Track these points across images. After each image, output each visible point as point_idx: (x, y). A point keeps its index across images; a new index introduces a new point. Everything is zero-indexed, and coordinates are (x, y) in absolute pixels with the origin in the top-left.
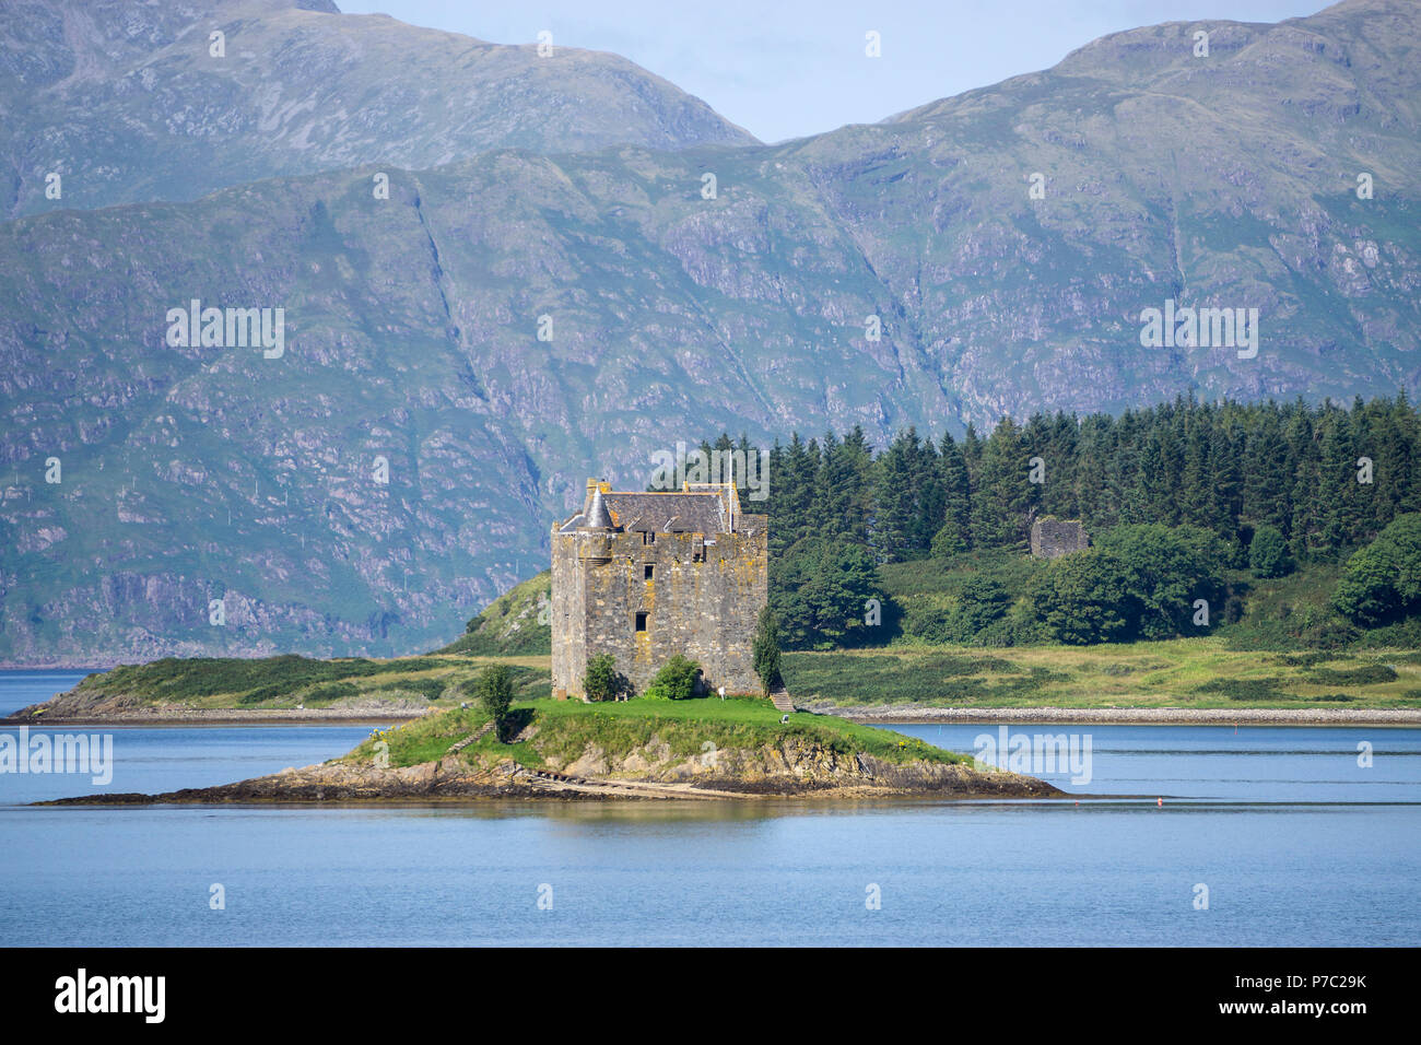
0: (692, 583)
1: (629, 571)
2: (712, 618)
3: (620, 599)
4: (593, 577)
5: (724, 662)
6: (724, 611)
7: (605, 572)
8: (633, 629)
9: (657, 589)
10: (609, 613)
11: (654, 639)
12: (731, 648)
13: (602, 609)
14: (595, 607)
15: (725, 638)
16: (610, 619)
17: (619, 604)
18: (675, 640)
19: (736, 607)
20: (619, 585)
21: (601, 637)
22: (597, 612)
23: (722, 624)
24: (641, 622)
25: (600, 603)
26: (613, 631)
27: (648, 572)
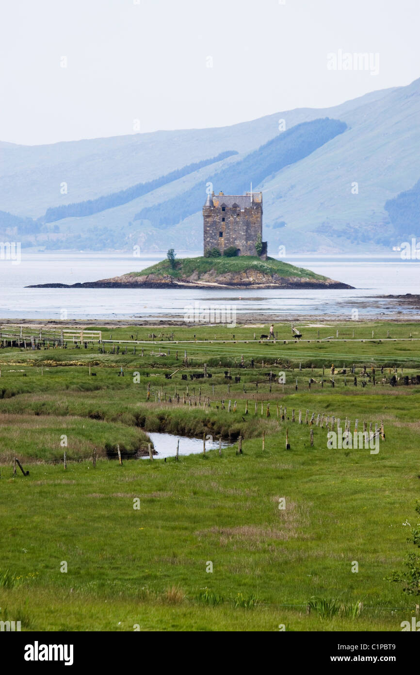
0: (237, 223)
1: (217, 219)
2: (243, 233)
3: (214, 228)
4: (206, 221)
5: (246, 247)
6: (247, 231)
7: (210, 220)
8: (218, 237)
9: (226, 224)
10: (211, 232)
11: (225, 240)
12: (249, 242)
13: (209, 230)
14: (207, 230)
15: (247, 239)
16: (211, 234)
17: (214, 229)
18: (231, 240)
19: (250, 230)
20: (214, 223)
21: (208, 239)
22: (207, 232)
23: (246, 235)
24: (221, 234)
25: (208, 229)
26: (212, 237)
27: (223, 220)
